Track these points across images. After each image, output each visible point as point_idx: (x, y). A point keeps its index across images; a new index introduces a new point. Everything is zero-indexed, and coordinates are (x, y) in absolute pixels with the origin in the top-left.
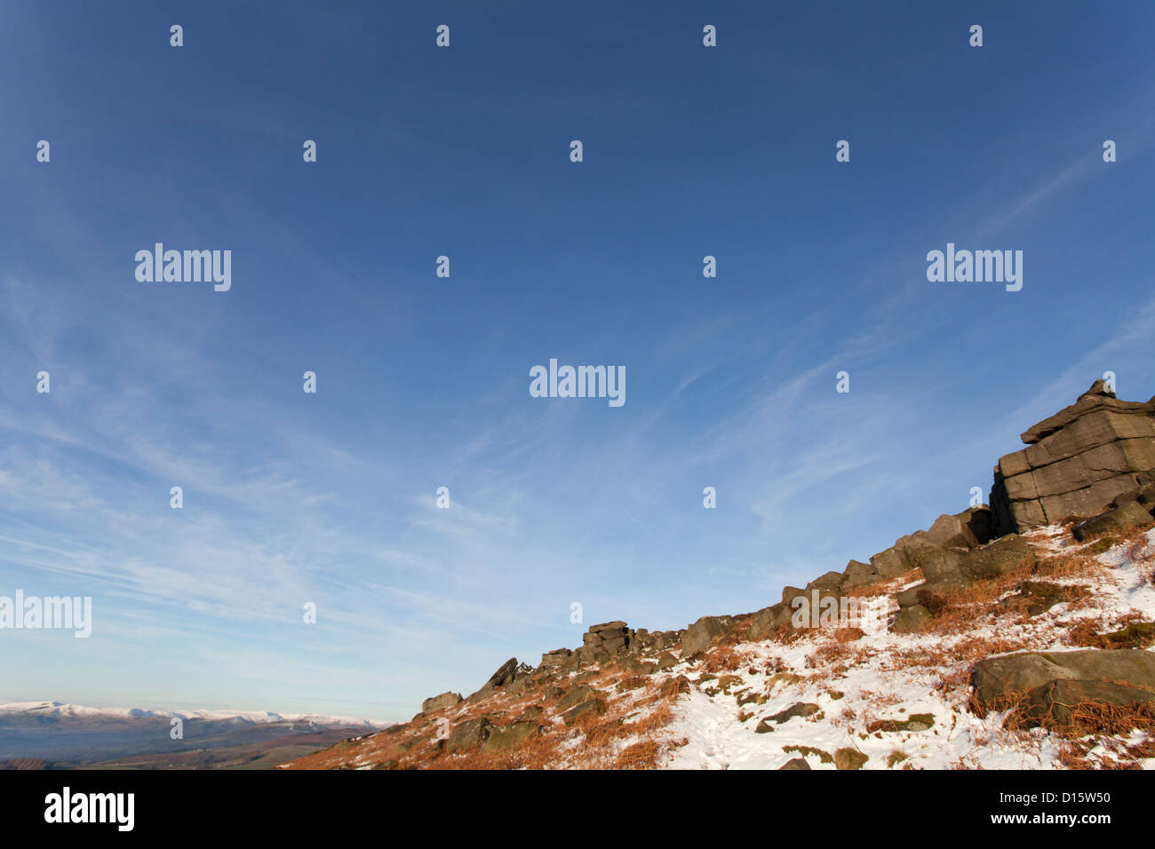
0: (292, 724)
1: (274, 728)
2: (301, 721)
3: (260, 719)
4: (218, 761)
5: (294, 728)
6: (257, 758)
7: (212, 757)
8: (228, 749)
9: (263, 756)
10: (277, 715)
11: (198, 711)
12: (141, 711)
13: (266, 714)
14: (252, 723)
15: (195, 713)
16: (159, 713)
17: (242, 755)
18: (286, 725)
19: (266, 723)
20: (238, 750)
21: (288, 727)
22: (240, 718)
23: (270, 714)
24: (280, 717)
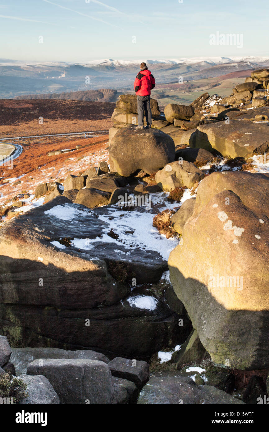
0: (236, 64)
1: (226, 67)
2: (242, 62)
3: (218, 61)
4: (195, 88)
5: (239, 66)
6: (216, 86)
7: (192, 85)
8: (201, 81)
9: (219, 84)
10: (228, 59)
11: (182, 59)
12: (152, 61)
13: (221, 59)
14: (213, 64)
15: (180, 60)
16: (161, 61)
17: (208, 84)
18: (233, 65)
19: (222, 64)
20: (205, 81)
21: (235, 66)
22: (205, 62)
23: (223, 58)
24: (231, 60)
